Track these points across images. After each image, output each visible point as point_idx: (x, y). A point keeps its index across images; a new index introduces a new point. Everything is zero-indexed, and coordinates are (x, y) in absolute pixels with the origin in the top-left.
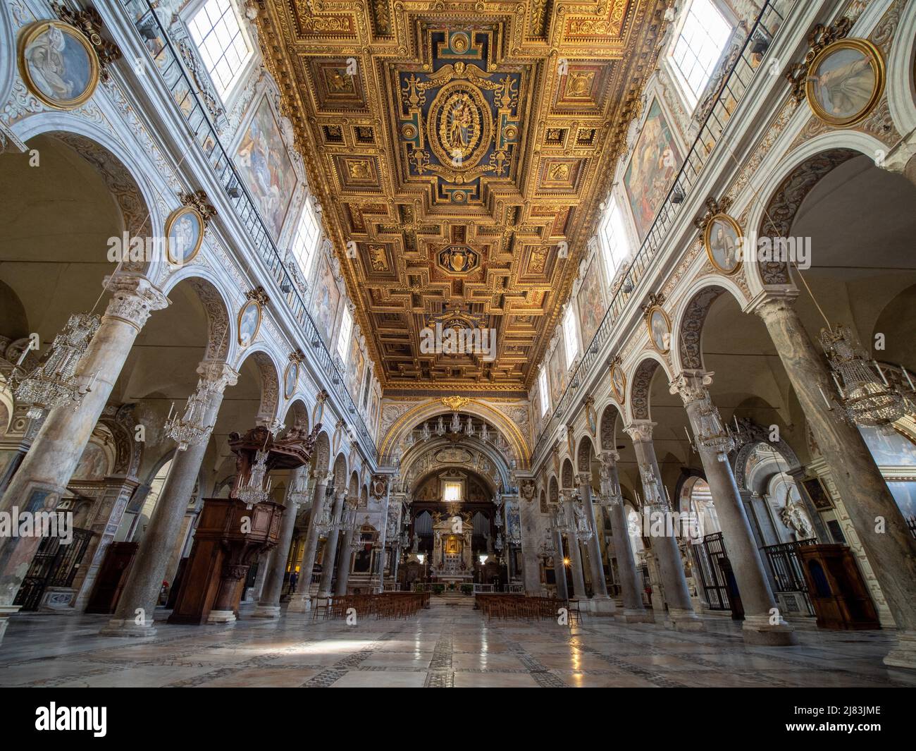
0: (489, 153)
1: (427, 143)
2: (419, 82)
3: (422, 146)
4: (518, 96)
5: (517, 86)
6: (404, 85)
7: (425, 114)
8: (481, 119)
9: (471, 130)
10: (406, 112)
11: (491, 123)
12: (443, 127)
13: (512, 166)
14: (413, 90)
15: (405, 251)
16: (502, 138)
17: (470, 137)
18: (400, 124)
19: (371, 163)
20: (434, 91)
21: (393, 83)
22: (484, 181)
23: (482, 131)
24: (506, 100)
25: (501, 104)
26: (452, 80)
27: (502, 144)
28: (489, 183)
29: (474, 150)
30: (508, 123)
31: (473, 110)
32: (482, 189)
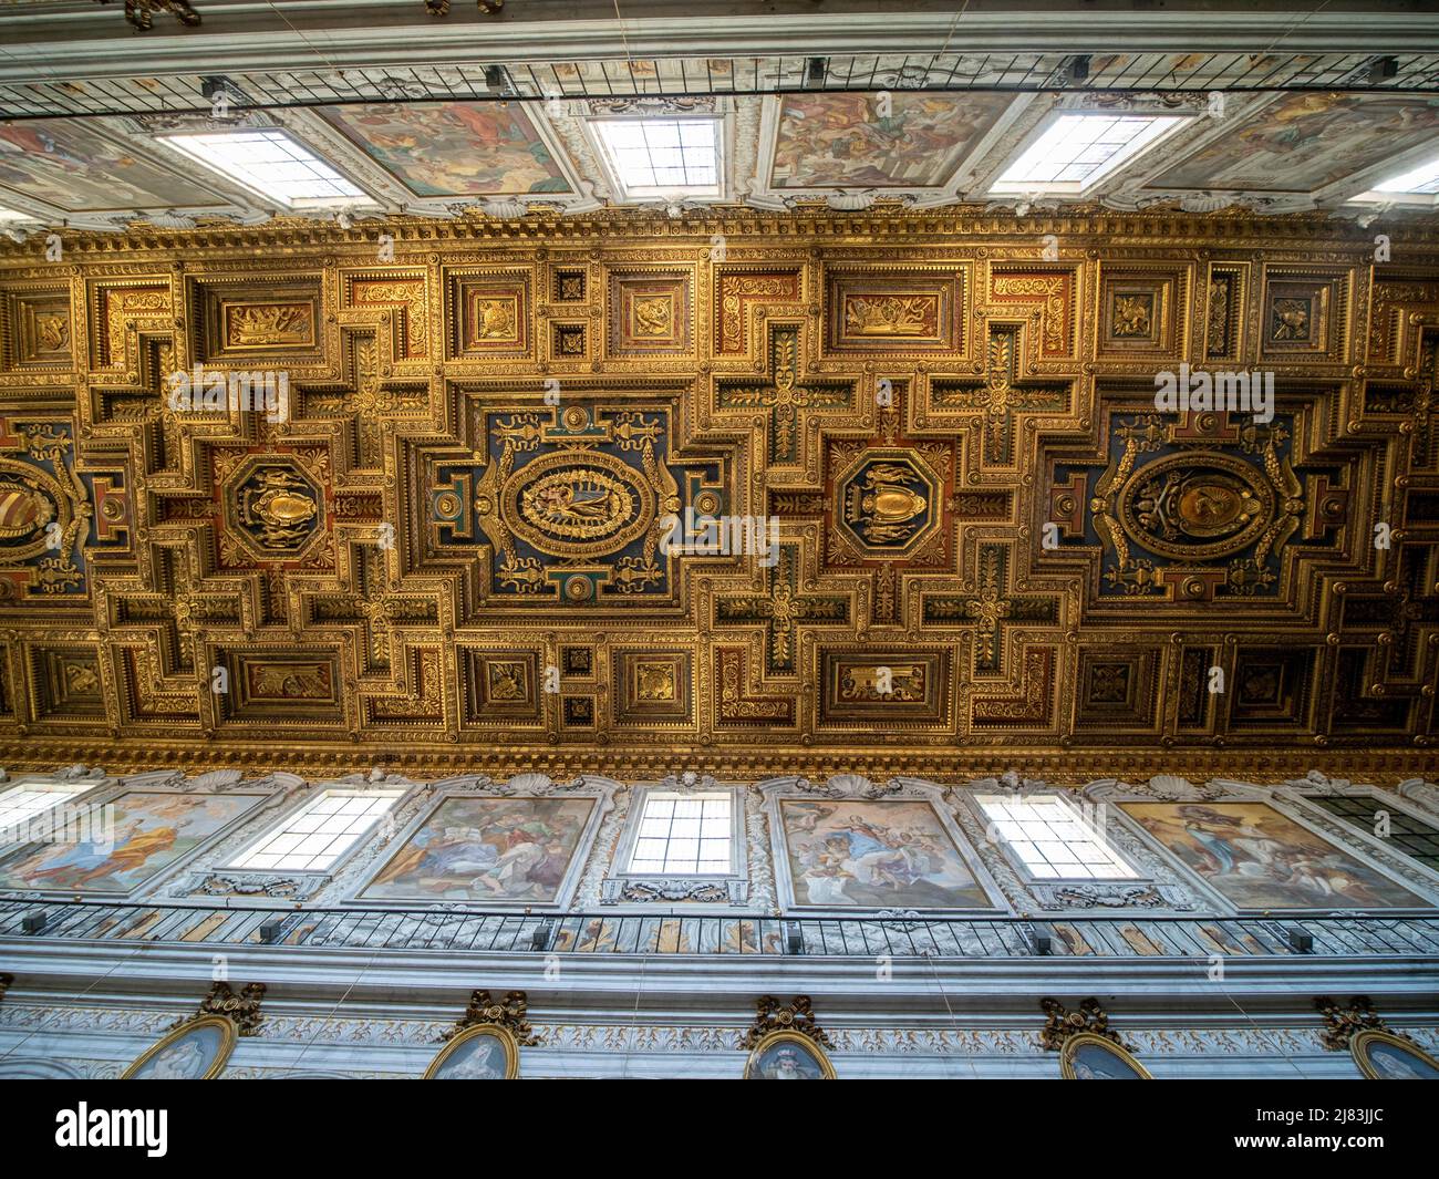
0: (619, 453)
1: (603, 560)
2: (507, 566)
3: (607, 568)
4: (522, 414)
5: (506, 417)
6: (510, 589)
7: (555, 561)
8: (563, 469)
9: (581, 487)
10: (551, 590)
11: (563, 453)
12: (575, 532)
13: (639, 407)
14: (518, 575)
15: (847, 622)
16: (588, 432)
17: (594, 487)
18: (566, 601)
19: (640, 659)
20: (518, 544)
21: (505, 605)
22: (673, 459)
23: (578, 468)
24: (529, 432)
25: (534, 439)
26: (500, 517)
27: (599, 431)
28: (675, 448)
29: (616, 479)
30: (560, 425)
31: (546, 485)
32: (691, 461)
